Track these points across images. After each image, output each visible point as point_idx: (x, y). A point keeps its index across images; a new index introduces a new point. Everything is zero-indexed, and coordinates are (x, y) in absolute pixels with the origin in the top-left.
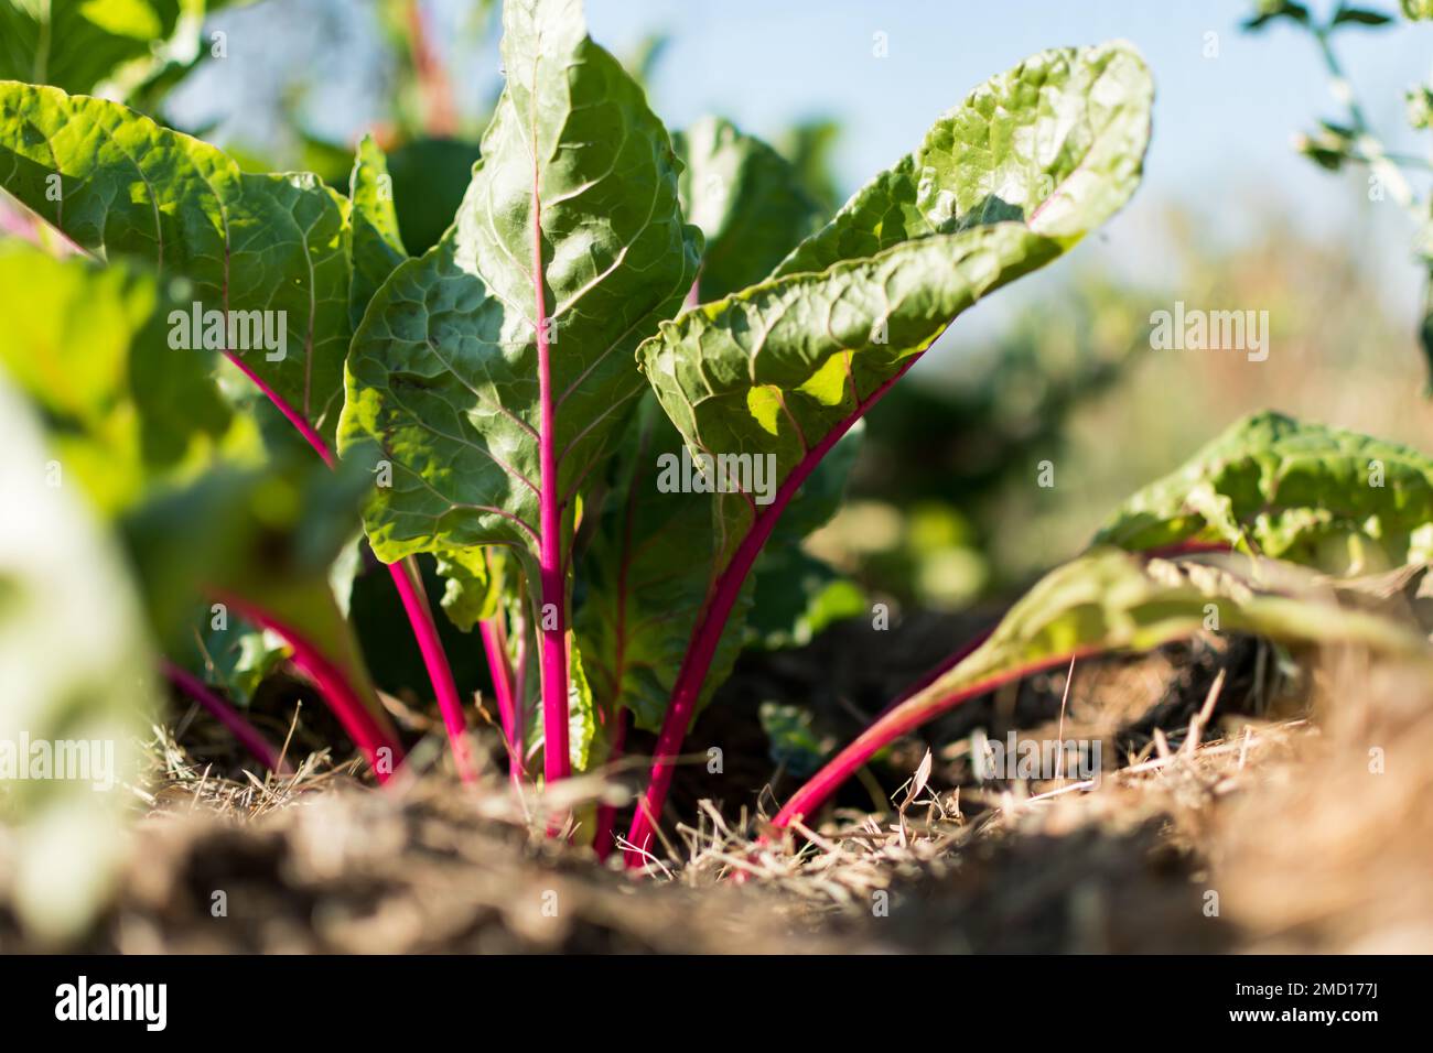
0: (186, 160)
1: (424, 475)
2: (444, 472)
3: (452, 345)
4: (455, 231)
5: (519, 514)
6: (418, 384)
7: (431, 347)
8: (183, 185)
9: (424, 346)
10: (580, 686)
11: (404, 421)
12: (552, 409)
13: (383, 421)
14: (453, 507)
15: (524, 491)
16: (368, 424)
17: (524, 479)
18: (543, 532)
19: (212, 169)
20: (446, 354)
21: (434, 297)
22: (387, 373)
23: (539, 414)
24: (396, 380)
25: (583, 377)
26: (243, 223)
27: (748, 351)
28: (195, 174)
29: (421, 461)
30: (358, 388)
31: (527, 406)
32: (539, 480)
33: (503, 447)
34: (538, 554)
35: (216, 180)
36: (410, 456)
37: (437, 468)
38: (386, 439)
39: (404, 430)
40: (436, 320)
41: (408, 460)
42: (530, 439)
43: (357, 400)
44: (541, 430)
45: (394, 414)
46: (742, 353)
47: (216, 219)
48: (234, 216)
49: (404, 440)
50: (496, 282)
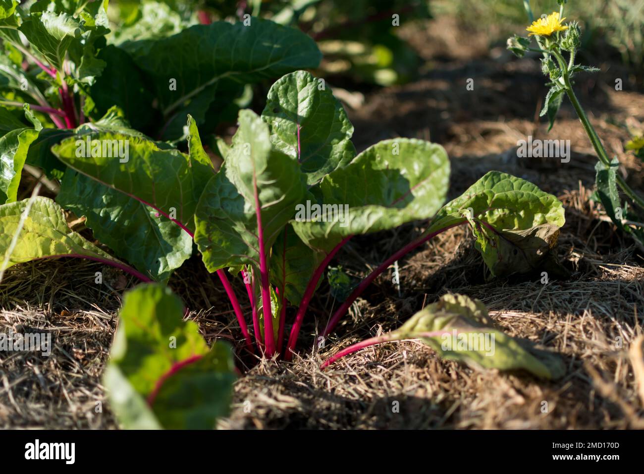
0: (136, 152)
1: (222, 245)
2: (228, 243)
3: (229, 209)
4: (225, 164)
5: (253, 258)
6: (218, 219)
7: (221, 210)
8: (136, 163)
9: (219, 209)
10: (274, 298)
11: (215, 229)
12: (262, 231)
13: (208, 230)
14: (232, 255)
15: (254, 252)
16: (203, 232)
17: (254, 249)
18: (261, 262)
19: (144, 153)
20: (227, 212)
21: (221, 191)
22: (208, 216)
23: (258, 231)
24: (211, 218)
25: (272, 221)
26: (157, 171)
27: (325, 232)
28: (139, 157)
29: (221, 241)
30: (199, 221)
31: (254, 229)
32: (259, 249)
33: (247, 239)
34: (260, 268)
35: (146, 157)
36: (217, 240)
37: (226, 242)
38: (209, 236)
39: (214, 232)
40: (223, 199)
41: (216, 242)
42: (256, 239)
43: (199, 225)
44: (259, 236)
45: (211, 228)
46: (323, 232)
47: (148, 173)
48: (154, 170)
49: (215, 235)
50: (241, 189)
